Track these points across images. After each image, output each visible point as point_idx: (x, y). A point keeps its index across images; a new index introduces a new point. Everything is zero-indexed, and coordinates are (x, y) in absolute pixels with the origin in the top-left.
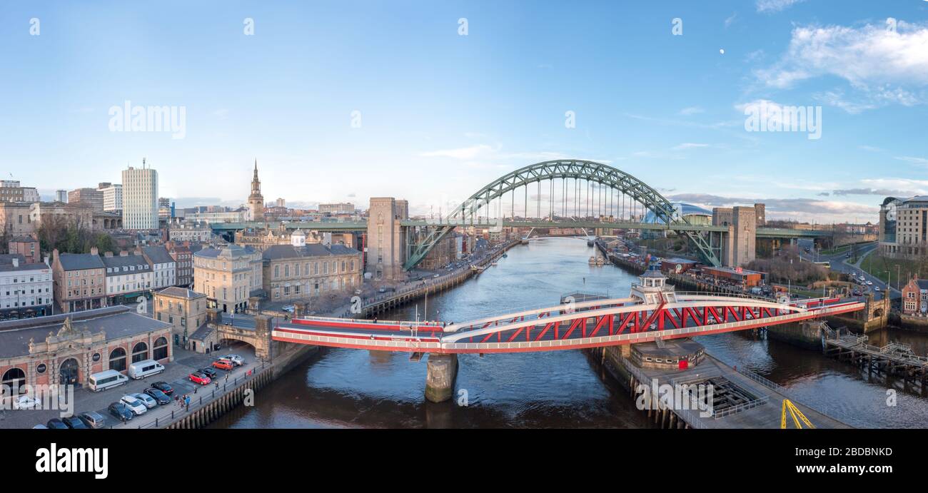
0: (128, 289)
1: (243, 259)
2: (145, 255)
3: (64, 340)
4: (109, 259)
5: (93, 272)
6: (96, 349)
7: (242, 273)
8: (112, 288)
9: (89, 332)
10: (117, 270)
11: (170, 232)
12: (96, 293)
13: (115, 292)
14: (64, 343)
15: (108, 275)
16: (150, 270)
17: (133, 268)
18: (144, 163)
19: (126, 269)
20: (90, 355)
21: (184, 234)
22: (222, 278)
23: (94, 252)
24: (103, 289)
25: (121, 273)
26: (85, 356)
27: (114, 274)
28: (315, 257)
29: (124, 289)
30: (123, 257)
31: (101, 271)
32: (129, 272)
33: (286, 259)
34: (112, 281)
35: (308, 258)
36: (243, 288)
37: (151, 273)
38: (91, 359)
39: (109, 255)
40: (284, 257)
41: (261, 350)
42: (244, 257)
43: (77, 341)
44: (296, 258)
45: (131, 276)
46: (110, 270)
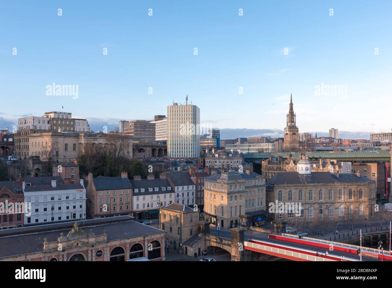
0: (152, 206)
1: (238, 183)
2: (169, 179)
3: (73, 239)
4: (138, 181)
5: (122, 191)
6: (99, 247)
7: (238, 195)
8: (138, 205)
9: (94, 234)
10: (143, 190)
11: (206, 160)
12: (124, 209)
13: (141, 208)
14: (72, 242)
15: (134, 194)
16: (172, 191)
17: (157, 189)
18: (187, 99)
19: (151, 190)
20: (94, 251)
22: (220, 198)
23: (124, 175)
24: (130, 206)
25: (147, 193)
26: (90, 252)
27: (140, 194)
29: (148, 206)
30: (149, 180)
31: (129, 191)
32: (154, 193)
34: (138, 199)
35: (312, 184)
36: (238, 207)
37: (173, 194)
38: (94, 254)
39: (137, 178)
41: (235, 256)
42: (239, 181)
43: (83, 240)
44: (299, 185)
45: (155, 196)
46: (136, 191)
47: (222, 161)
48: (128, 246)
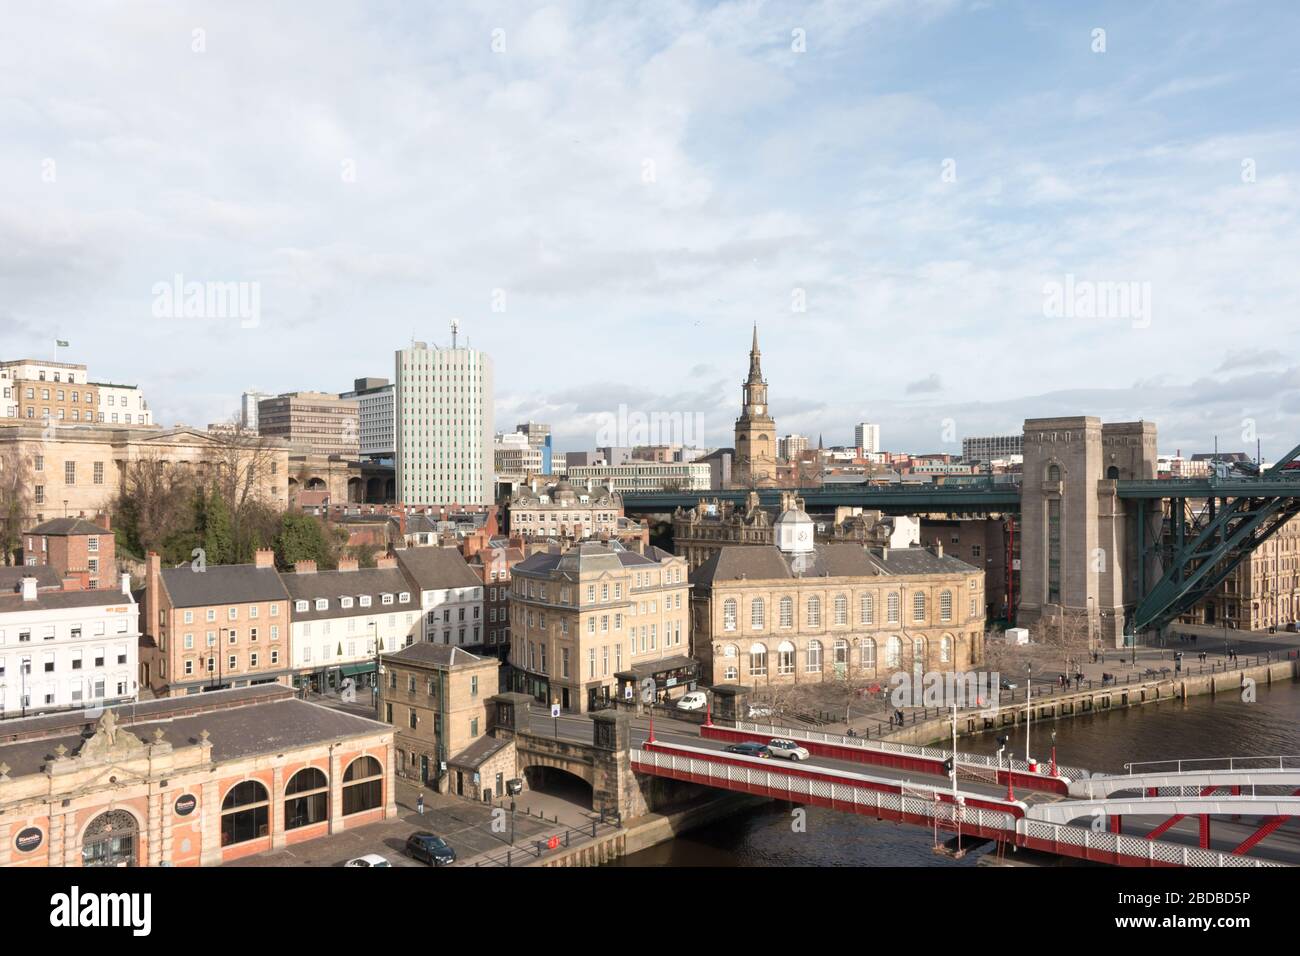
0: (352, 651)
1: (612, 578)
2: (403, 570)
3: (94, 763)
4: (306, 577)
5: (257, 609)
6: (183, 785)
7: (611, 613)
8: (307, 650)
9: (168, 746)
10: (323, 604)
11: (513, 514)
12: (264, 665)
13: (318, 660)
14: (96, 772)
15: (296, 617)
16: (414, 605)
17: (366, 601)
18: (455, 333)
19: (347, 602)
20: (167, 799)
21: (548, 519)
22: (558, 623)
23: (265, 560)
24: (281, 653)
25: (336, 611)
26: (154, 802)
27: (313, 615)
28: (836, 580)
29: (340, 652)
30: (341, 574)
31: (280, 608)
32: (357, 611)
33: (752, 582)
34: (307, 632)
35: (816, 580)
36: (613, 651)
37: (415, 614)
38: (169, 808)
39: (306, 569)
40: (748, 578)
41: (604, 793)
42: (615, 573)
43: (131, 765)
44: (781, 581)
45: (361, 621)
46: (303, 606)
47: (560, 514)
48: (279, 776)
